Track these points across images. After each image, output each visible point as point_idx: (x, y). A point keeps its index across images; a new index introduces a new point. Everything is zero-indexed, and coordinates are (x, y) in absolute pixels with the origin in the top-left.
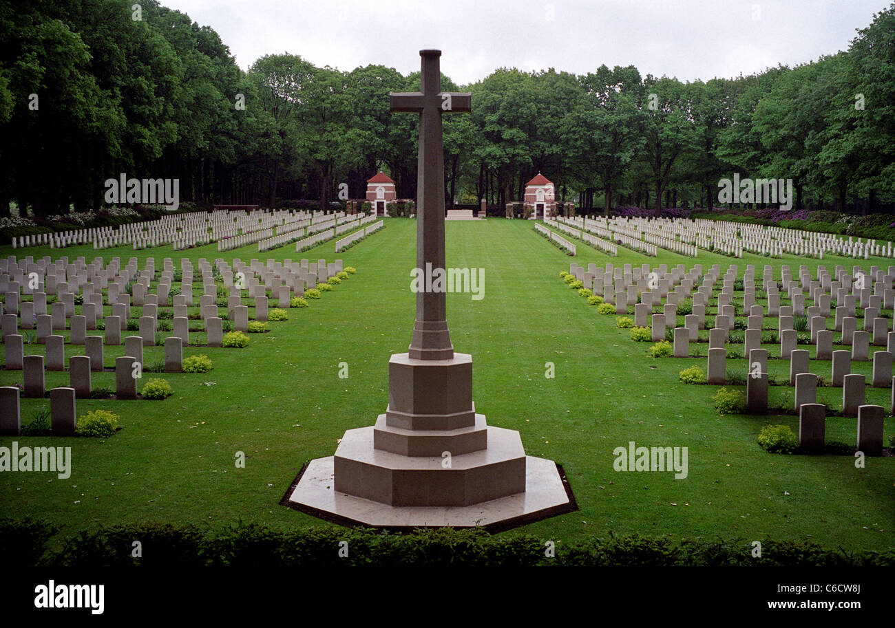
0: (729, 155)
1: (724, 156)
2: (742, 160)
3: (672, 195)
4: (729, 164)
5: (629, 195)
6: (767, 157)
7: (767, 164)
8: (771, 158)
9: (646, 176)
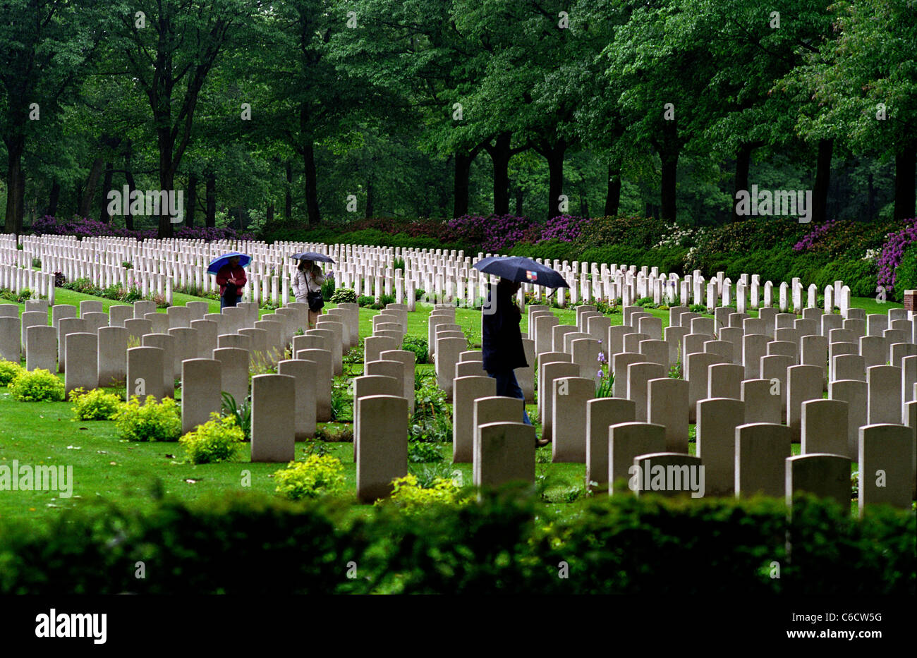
0: (362, 57)
1: (348, 60)
2: (398, 72)
3: (202, 190)
4: (363, 83)
5: (79, 183)
6: (468, 68)
7: (467, 85)
8: (479, 70)
9: (128, 119)
